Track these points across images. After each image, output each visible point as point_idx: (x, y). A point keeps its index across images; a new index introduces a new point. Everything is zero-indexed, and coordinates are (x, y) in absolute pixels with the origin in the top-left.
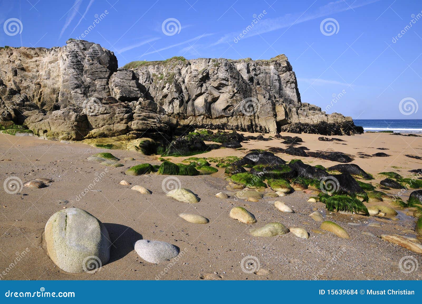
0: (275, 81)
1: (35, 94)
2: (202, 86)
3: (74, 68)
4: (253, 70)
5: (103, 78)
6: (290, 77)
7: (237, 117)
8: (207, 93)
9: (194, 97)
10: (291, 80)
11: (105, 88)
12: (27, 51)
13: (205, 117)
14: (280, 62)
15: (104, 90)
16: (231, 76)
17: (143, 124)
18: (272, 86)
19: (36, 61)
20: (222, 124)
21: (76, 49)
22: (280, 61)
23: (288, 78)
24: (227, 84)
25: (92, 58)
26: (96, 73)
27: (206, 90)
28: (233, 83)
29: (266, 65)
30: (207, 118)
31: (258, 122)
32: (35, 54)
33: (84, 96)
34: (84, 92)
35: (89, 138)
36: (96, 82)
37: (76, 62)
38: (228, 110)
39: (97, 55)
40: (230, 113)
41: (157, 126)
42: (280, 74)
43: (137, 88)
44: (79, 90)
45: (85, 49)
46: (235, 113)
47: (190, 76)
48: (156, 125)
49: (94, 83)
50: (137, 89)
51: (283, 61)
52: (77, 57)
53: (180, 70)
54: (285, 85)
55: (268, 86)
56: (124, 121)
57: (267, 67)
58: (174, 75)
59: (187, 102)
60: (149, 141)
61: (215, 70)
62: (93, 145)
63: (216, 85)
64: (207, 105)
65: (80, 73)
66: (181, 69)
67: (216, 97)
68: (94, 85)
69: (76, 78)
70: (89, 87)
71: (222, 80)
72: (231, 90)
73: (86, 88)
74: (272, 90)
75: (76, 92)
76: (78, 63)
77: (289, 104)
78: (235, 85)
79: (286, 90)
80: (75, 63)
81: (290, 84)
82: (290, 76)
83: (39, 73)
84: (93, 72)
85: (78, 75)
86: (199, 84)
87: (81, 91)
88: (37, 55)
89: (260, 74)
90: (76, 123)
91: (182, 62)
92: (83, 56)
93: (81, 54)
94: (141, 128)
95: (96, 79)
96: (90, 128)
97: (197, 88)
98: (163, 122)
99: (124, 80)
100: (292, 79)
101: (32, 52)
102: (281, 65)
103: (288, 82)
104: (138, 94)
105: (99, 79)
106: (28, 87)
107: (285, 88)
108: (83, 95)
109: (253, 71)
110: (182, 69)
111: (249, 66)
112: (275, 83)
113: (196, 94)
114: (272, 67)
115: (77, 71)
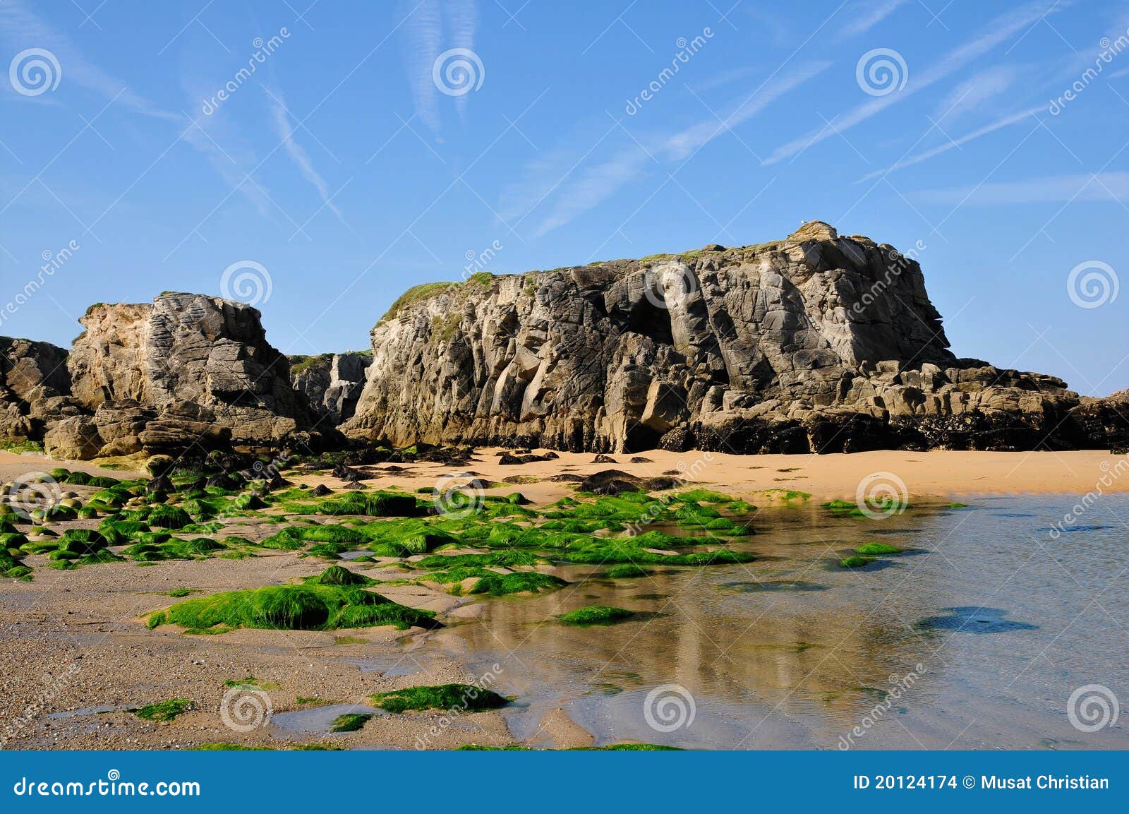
0: (773, 306)
1: (133, 387)
2: (505, 344)
3: (157, 346)
4: (706, 280)
5: (199, 359)
6: (825, 288)
7: (556, 416)
8: (514, 360)
9: (492, 371)
10: (830, 297)
11: (199, 376)
12: (124, 311)
13: (502, 419)
14: (785, 250)
15: (198, 379)
16: (555, 317)
17: (155, 434)
18: (760, 322)
19: (136, 328)
20: (532, 434)
21: (165, 311)
22: (786, 247)
23: (820, 292)
24: (543, 337)
25: (189, 324)
26: (190, 350)
27: (513, 354)
28: (556, 334)
29: (752, 263)
30: (506, 421)
32: (135, 315)
33: (168, 392)
34: (168, 385)
35: (101, 456)
36: (188, 367)
37: (161, 334)
39: (199, 317)
41: (179, 438)
42: (799, 284)
43: (245, 373)
44: (159, 382)
45: (180, 310)
47: (490, 321)
48: (179, 436)
49: (185, 369)
50: (244, 376)
51: (793, 245)
52: (164, 324)
53: (473, 306)
54: (816, 313)
55: (749, 322)
56: (132, 433)
57: (752, 267)
58: (460, 320)
59: (481, 385)
60: (163, 459)
61: (528, 306)
62: (97, 466)
63: (524, 342)
64: (510, 391)
65: (165, 354)
66: (476, 306)
67: (528, 368)
68: (185, 371)
69: (157, 362)
70: (177, 376)
71: (533, 329)
73: (173, 377)
74: (761, 331)
75: (156, 386)
76: (165, 335)
77: (811, 369)
78: (560, 338)
79: (822, 327)
80: (159, 336)
81: (832, 308)
82: (822, 285)
83: (138, 349)
84: (184, 350)
85: (162, 356)
86: (496, 340)
87: (163, 383)
88: (137, 317)
89: (728, 290)
90: (79, 437)
91: (481, 287)
92: (175, 322)
93: (172, 318)
94: (150, 440)
95: (188, 361)
96: (100, 442)
97: (495, 351)
98: (194, 431)
99: (223, 363)
100: (832, 294)
101: (131, 313)
102: (791, 257)
103: (822, 303)
104: (245, 384)
105: (192, 360)
106: (122, 376)
107: (817, 322)
108: (166, 390)
109: (708, 284)
110: (478, 304)
111: (696, 270)
112: (773, 310)
113: (496, 365)
114: (765, 265)
115: (160, 350)
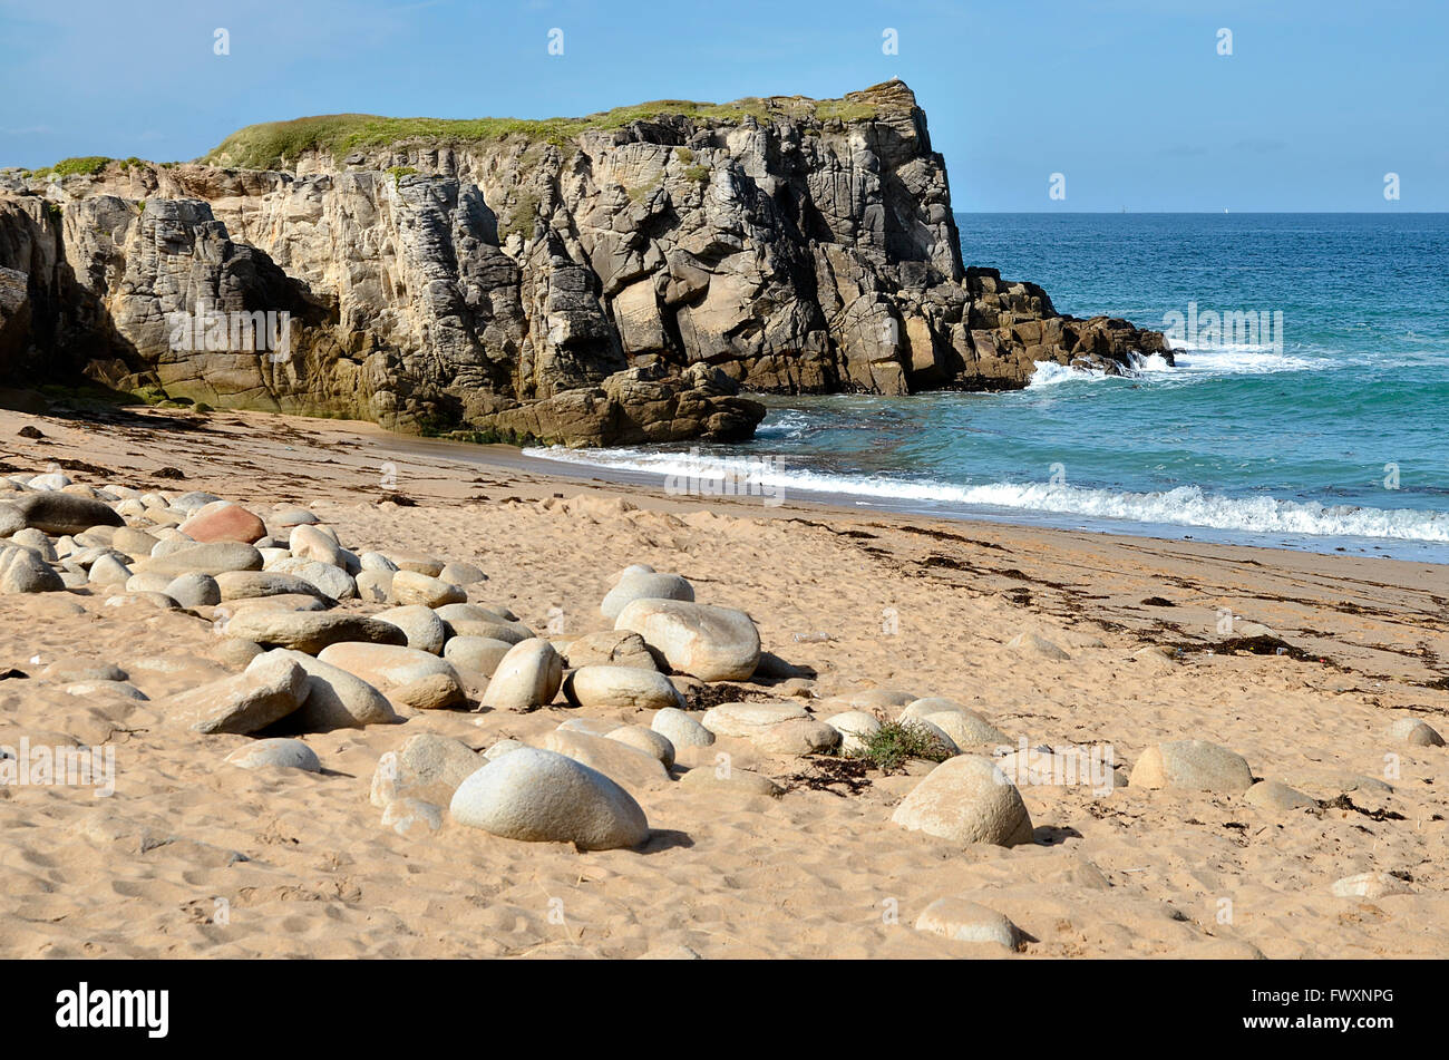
0: (871, 198)
2: (643, 247)
5: (506, 285)
6: (928, 178)
7: (776, 360)
8: (662, 272)
9: (613, 283)
10: (932, 190)
13: (663, 359)
16: (749, 218)
18: (861, 220)
21: (429, 203)
22: (891, 119)
23: (921, 182)
24: (738, 245)
25: (469, 229)
27: (660, 263)
28: (760, 243)
29: (836, 134)
31: (845, 375)
32: (236, 188)
33: (466, 335)
36: (493, 297)
38: (744, 337)
39: (475, 216)
40: (749, 344)
42: (888, 168)
45: (449, 203)
46: (766, 346)
47: (594, 207)
49: (488, 300)
53: (553, 181)
54: (908, 211)
55: (846, 218)
57: (840, 141)
58: (535, 200)
61: (693, 195)
63: (700, 249)
64: (664, 314)
66: (557, 180)
67: (698, 287)
71: (722, 233)
72: (754, 269)
74: (858, 233)
76: (441, 244)
78: (767, 252)
79: (911, 229)
81: (927, 205)
85: (450, 277)
86: (634, 240)
87: (461, 320)
89: (811, 170)
92: (446, 222)
93: (441, 216)
97: (625, 256)
99: (572, 295)
100: (935, 187)
102: (898, 133)
103: (917, 196)
107: (905, 221)
109: (788, 159)
110: (558, 176)
111: (773, 139)
112: (871, 205)
113: (619, 275)
114: (857, 140)
